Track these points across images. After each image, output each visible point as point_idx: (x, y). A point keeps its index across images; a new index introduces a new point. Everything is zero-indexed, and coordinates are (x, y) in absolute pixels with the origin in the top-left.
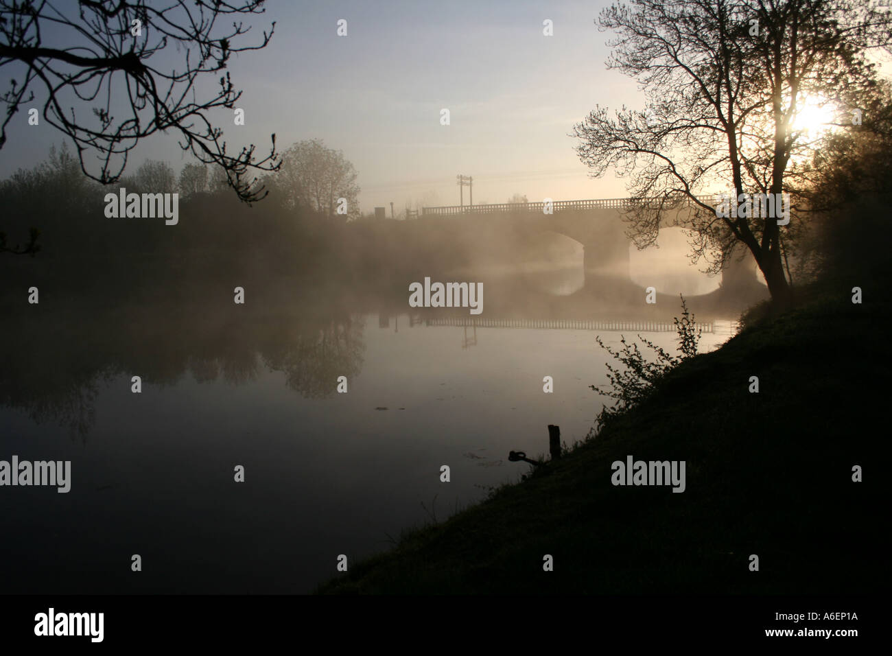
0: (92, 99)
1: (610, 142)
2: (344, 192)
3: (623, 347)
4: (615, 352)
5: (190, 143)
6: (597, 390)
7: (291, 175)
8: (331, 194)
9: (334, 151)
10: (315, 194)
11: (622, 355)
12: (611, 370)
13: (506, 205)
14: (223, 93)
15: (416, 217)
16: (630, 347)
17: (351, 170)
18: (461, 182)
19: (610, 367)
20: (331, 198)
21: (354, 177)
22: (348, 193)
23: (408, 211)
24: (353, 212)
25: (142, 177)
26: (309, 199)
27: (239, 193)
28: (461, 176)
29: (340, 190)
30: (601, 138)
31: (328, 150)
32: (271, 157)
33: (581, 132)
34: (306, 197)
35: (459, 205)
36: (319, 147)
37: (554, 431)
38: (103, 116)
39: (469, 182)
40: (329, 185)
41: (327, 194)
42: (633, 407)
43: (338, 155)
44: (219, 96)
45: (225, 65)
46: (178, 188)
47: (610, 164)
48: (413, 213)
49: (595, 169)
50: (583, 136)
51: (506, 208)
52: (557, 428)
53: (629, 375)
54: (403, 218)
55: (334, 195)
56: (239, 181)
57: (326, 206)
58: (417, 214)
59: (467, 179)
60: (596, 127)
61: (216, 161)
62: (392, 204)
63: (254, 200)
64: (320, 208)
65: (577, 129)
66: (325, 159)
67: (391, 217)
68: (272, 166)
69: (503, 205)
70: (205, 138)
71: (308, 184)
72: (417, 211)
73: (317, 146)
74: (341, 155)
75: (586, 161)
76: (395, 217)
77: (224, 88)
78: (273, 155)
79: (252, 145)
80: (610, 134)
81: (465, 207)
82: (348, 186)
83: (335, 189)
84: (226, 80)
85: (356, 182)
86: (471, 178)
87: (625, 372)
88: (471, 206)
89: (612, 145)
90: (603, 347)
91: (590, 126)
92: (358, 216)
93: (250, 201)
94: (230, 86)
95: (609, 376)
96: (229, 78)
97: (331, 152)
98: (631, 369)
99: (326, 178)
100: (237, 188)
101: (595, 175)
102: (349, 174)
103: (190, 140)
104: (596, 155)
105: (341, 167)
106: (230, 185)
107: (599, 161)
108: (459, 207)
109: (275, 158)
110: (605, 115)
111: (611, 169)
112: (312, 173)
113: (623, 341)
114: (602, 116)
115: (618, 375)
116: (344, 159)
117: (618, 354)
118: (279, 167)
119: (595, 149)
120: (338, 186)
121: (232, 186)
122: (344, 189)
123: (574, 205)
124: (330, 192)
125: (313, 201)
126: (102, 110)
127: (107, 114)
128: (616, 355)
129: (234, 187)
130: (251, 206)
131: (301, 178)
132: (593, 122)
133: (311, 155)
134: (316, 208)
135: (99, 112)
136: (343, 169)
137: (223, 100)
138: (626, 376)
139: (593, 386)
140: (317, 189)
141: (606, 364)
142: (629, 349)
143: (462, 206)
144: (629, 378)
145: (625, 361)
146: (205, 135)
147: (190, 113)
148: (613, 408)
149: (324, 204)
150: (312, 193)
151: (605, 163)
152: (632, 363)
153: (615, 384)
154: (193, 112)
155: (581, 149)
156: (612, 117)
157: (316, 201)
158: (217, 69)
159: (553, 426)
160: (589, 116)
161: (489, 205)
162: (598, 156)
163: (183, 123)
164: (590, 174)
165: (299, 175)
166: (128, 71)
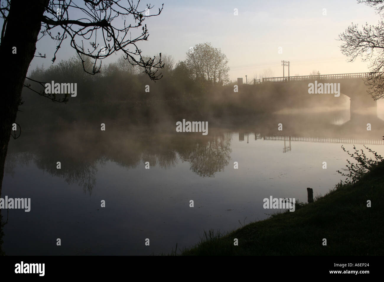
0: (89, 39)
1: (359, 43)
2: (222, 70)
3: (355, 151)
4: (351, 154)
5: (127, 57)
6: (341, 173)
7: (194, 61)
8: (215, 71)
9: (216, 49)
10: (207, 71)
11: (356, 156)
12: (350, 163)
13: (309, 76)
14: (144, 33)
15: (259, 83)
16: (358, 151)
17: (225, 58)
18: (284, 64)
19: (349, 162)
20: (215, 73)
21: (227, 62)
22: (223, 70)
23: (255, 80)
24: (226, 81)
25: (120, 63)
26: (203, 74)
27: (150, 76)
28: (284, 61)
29: (219, 69)
30: (353, 41)
31: (213, 48)
32: (159, 63)
33: (343, 38)
34: (202, 73)
35: (283, 77)
36: (208, 46)
37: (310, 191)
38: (94, 45)
39: (288, 64)
40: (214, 66)
41: (213, 71)
42: (357, 181)
43: (218, 51)
44: (142, 35)
45: (141, 24)
46: (138, 68)
47: (358, 54)
48: (257, 81)
49: (350, 58)
50: (344, 40)
51: (309, 78)
52: (312, 189)
53: (359, 166)
54: (252, 83)
55: (216, 72)
56: (150, 71)
57: (212, 77)
58: (260, 81)
59: (287, 62)
60: (351, 35)
61: (138, 64)
62: (246, 76)
63: (157, 79)
64: (209, 78)
65: (340, 36)
66: (212, 53)
67: (246, 83)
68: (160, 66)
69: (308, 76)
70: (135, 54)
71: (203, 66)
72: (260, 80)
73: (207, 46)
74: (220, 51)
75: (345, 53)
76: (248, 83)
77: (144, 31)
78: (160, 62)
79: (154, 56)
80: (359, 38)
81: (285, 77)
82: (223, 67)
83: (217, 69)
84: (145, 28)
85: (228, 64)
86: (289, 62)
87: (357, 164)
88: (289, 77)
89: (360, 44)
90: (345, 151)
91: (348, 34)
92: (228, 82)
93: (155, 80)
94: (146, 31)
95: (347, 166)
96: (146, 27)
97: (215, 49)
98: (360, 163)
99: (212, 63)
100: (149, 74)
101: (350, 60)
102: (224, 61)
103: (127, 55)
104: (350, 50)
105: (220, 57)
106: (146, 73)
107: (352, 53)
108: (282, 77)
109: (161, 63)
110: (356, 28)
111: (359, 57)
112: (205, 60)
113: (354, 148)
114: (355, 29)
115: (352, 165)
116: (222, 52)
117: (353, 155)
118: (163, 66)
119: (350, 46)
120: (218, 67)
121: (147, 73)
122: (221, 68)
123: (347, 76)
124: (214, 70)
125: (205, 75)
126: (93, 43)
127: (95, 44)
128: (352, 155)
129: (148, 74)
130: (155, 82)
131: (199, 63)
132: (350, 32)
133: (204, 51)
134: (207, 78)
135: (92, 43)
136: (221, 58)
137: (143, 37)
138: (357, 166)
139: (339, 171)
140: (207, 69)
141: (347, 160)
142: (358, 152)
143: (284, 77)
144: (359, 167)
145: (356, 158)
146: (135, 53)
147: (129, 43)
148: (346, 182)
149: (211, 76)
150: (205, 71)
151: (356, 54)
152: (359, 159)
153: (351, 170)
154: (130, 43)
155: (343, 47)
156: (360, 29)
157: (207, 75)
158: (138, 26)
159: (309, 188)
160: (347, 29)
161: (300, 76)
162: (352, 51)
163: (125, 49)
164: (347, 60)
165: (198, 62)
166: (103, 27)
